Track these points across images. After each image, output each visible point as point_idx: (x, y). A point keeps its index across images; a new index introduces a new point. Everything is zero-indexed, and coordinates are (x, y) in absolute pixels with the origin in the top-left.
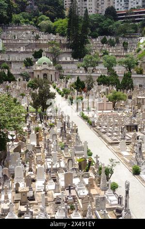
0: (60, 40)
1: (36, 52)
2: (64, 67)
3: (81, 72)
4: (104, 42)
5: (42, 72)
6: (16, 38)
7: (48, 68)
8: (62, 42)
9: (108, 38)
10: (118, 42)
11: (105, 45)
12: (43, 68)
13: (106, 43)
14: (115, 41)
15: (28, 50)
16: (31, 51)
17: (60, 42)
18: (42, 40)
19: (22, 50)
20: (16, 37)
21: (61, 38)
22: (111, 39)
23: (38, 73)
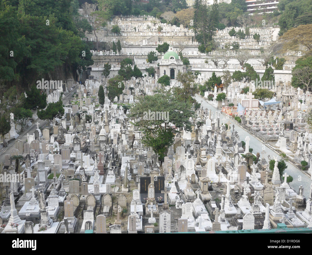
0: (185, 32)
1: (160, 46)
2: (191, 61)
3: (211, 67)
4: (232, 33)
5: (169, 67)
6: (137, 31)
7: (175, 63)
8: (187, 34)
9: (237, 29)
10: (248, 34)
11: (233, 37)
12: (170, 63)
13: (235, 36)
14: (245, 33)
15: (151, 43)
16: (154, 44)
17: (185, 35)
18: (165, 33)
19: (144, 43)
20: (137, 29)
21: (186, 30)
22: (240, 31)
23: (165, 68)
